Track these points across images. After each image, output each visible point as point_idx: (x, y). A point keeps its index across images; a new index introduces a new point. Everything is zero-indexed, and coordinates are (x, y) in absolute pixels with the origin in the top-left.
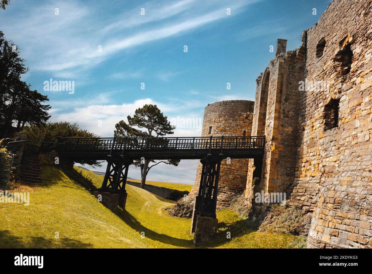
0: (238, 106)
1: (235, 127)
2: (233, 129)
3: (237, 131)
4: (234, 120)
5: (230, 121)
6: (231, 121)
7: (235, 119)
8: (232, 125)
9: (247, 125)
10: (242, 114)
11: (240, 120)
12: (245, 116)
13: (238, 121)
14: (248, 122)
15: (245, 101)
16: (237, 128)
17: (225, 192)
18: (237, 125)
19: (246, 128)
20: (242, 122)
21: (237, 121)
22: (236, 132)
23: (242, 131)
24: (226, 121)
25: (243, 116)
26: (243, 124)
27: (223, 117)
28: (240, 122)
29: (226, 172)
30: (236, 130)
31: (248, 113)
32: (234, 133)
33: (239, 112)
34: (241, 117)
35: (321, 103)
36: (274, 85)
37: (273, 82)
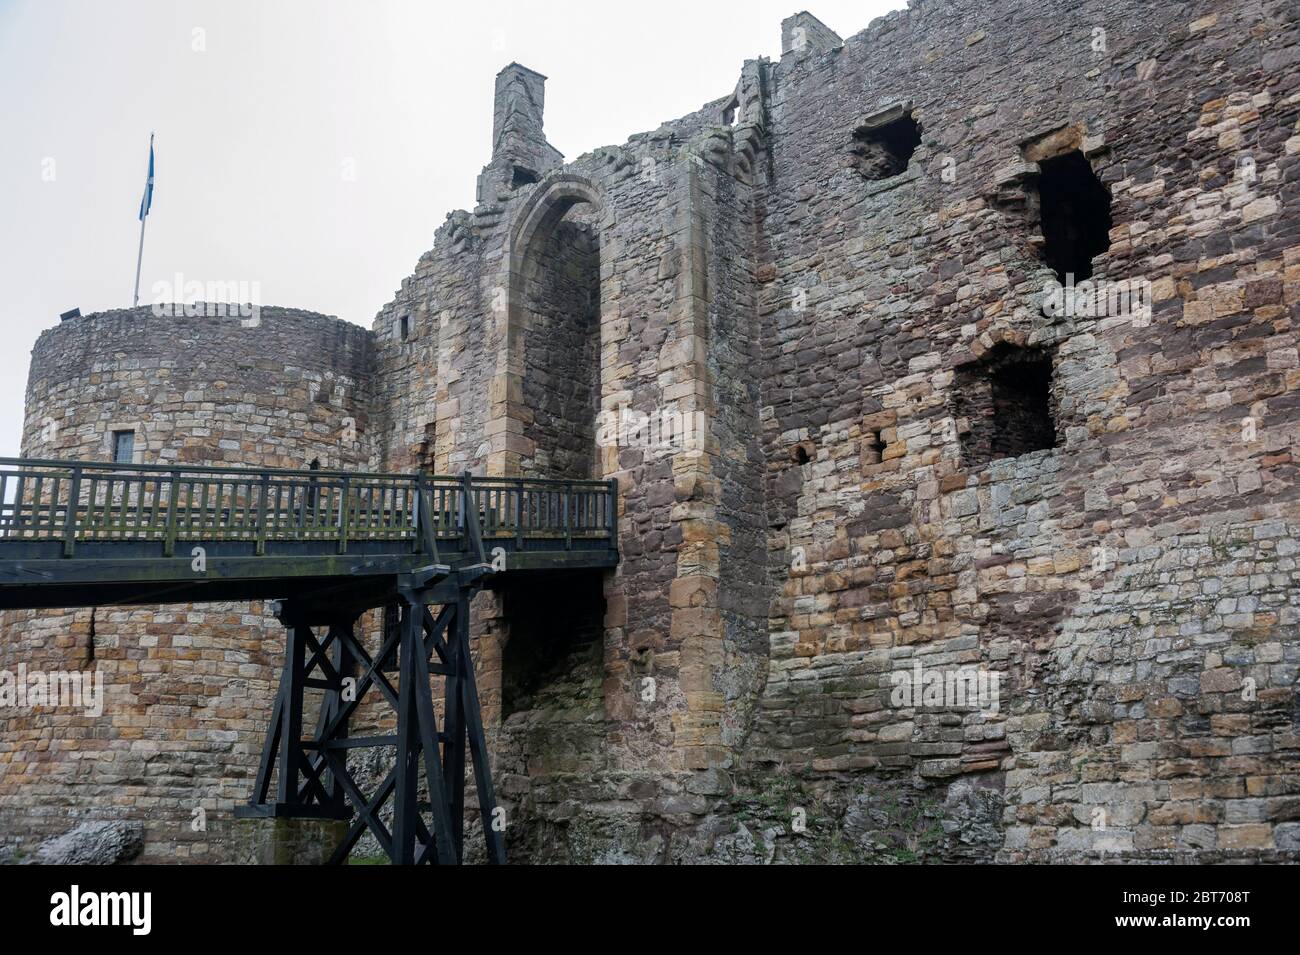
0: (281, 335)
1: (268, 440)
2: (259, 449)
3: (279, 458)
4: (264, 406)
5: (240, 407)
6: (250, 408)
7: (269, 401)
8: (251, 429)
9: (327, 436)
10: (304, 376)
11: (295, 407)
12: (315, 388)
13: (285, 413)
14: (328, 421)
15: (315, 314)
16: (280, 444)
17: (237, 769)
18: (281, 432)
19: (321, 449)
20: (303, 416)
21: (281, 408)
24: (221, 408)
25: (306, 390)
26: (308, 427)
27: (202, 385)
28: (295, 416)
29: (236, 671)
30: (274, 453)
31: (329, 375)
33: (287, 369)
34: (299, 394)
35: (922, 357)
36: (660, 259)
37: (637, 244)
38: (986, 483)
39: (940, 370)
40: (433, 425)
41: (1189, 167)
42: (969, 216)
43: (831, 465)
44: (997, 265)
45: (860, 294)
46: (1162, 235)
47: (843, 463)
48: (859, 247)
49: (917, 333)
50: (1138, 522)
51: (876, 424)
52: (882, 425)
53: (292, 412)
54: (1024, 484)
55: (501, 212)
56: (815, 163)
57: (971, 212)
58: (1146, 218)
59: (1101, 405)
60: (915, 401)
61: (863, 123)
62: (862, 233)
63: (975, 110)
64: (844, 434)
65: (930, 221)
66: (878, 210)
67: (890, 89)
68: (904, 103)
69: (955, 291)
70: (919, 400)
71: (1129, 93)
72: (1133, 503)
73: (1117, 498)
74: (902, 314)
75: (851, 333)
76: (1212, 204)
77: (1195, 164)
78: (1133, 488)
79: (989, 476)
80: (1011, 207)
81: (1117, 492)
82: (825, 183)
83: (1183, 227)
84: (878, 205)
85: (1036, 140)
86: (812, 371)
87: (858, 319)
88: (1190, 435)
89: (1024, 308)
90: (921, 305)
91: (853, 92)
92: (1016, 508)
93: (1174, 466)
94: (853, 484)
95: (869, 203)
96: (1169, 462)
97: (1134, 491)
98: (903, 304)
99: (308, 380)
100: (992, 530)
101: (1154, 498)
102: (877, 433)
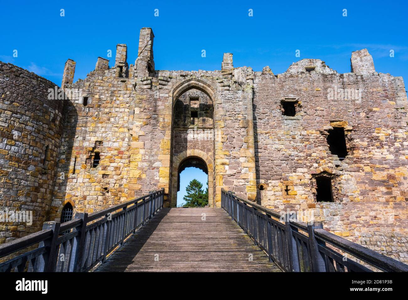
2: (29, 137)
3: (37, 143)
4: (34, 119)
5: (24, 117)
6: (27, 118)
8: (27, 128)
9: (53, 136)
11: (45, 122)
12: (52, 115)
13: (41, 124)
14: (54, 129)
16: (38, 137)
18: (38, 132)
19: (50, 141)
20: (47, 126)
21: (40, 121)
22: (34, 145)
23: (44, 145)
24: (14, 115)
25: (50, 116)
26: (48, 131)
27: (7, 102)
28: (44, 125)
30: (35, 140)
31: (57, 111)
32: (31, 146)
33: (45, 105)
34: (47, 117)
35: (302, 169)
36: (240, 120)
37: (231, 113)
38: (322, 208)
39: (307, 174)
40: (101, 142)
41: (373, 141)
42: (316, 135)
43: (272, 193)
44: (324, 150)
45: (283, 146)
46: (367, 156)
47: (276, 193)
48: (282, 133)
49: (300, 162)
50: (364, 226)
51: (288, 184)
52: (290, 185)
53: (43, 124)
54: (333, 210)
55: (168, 82)
56: (267, 104)
57: (316, 134)
58: (363, 150)
59: (353, 194)
60: (300, 180)
61: (284, 99)
62: (283, 129)
63: (318, 108)
64: (277, 184)
65: (305, 133)
66: (288, 124)
67: (292, 92)
68: (297, 98)
69: (312, 153)
70: (301, 180)
71: (359, 119)
72: (362, 221)
73: (358, 219)
74: (295, 155)
75: (280, 156)
76: (379, 152)
77: (374, 141)
78: (362, 217)
79: (323, 206)
80: (324, 136)
81: (358, 217)
82: (271, 111)
83: (372, 156)
84: (288, 123)
85: (333, 121)
86: (266, 163)
87: (281, 153)
88: (376, 207)
89: (331, 163)
90: (301, 154)
91: (281, 89)
92: (331, 216)
93: (373, 214)
94: (280, 199)
95: (285, 122)
96: (371, 212)
97: (363, 218)
98: (296, 153)
99: (51, 112)
100: (324, 221)
101: (368, 221)
102: (287, 187)
